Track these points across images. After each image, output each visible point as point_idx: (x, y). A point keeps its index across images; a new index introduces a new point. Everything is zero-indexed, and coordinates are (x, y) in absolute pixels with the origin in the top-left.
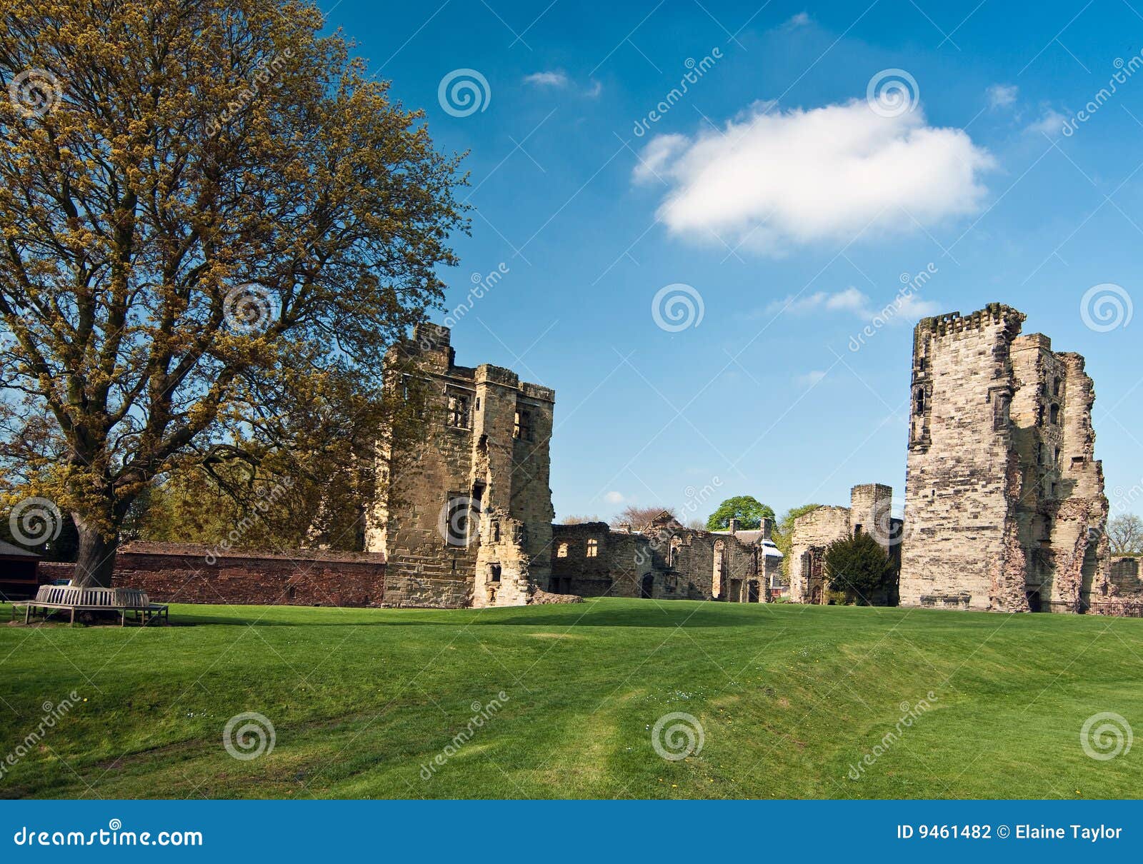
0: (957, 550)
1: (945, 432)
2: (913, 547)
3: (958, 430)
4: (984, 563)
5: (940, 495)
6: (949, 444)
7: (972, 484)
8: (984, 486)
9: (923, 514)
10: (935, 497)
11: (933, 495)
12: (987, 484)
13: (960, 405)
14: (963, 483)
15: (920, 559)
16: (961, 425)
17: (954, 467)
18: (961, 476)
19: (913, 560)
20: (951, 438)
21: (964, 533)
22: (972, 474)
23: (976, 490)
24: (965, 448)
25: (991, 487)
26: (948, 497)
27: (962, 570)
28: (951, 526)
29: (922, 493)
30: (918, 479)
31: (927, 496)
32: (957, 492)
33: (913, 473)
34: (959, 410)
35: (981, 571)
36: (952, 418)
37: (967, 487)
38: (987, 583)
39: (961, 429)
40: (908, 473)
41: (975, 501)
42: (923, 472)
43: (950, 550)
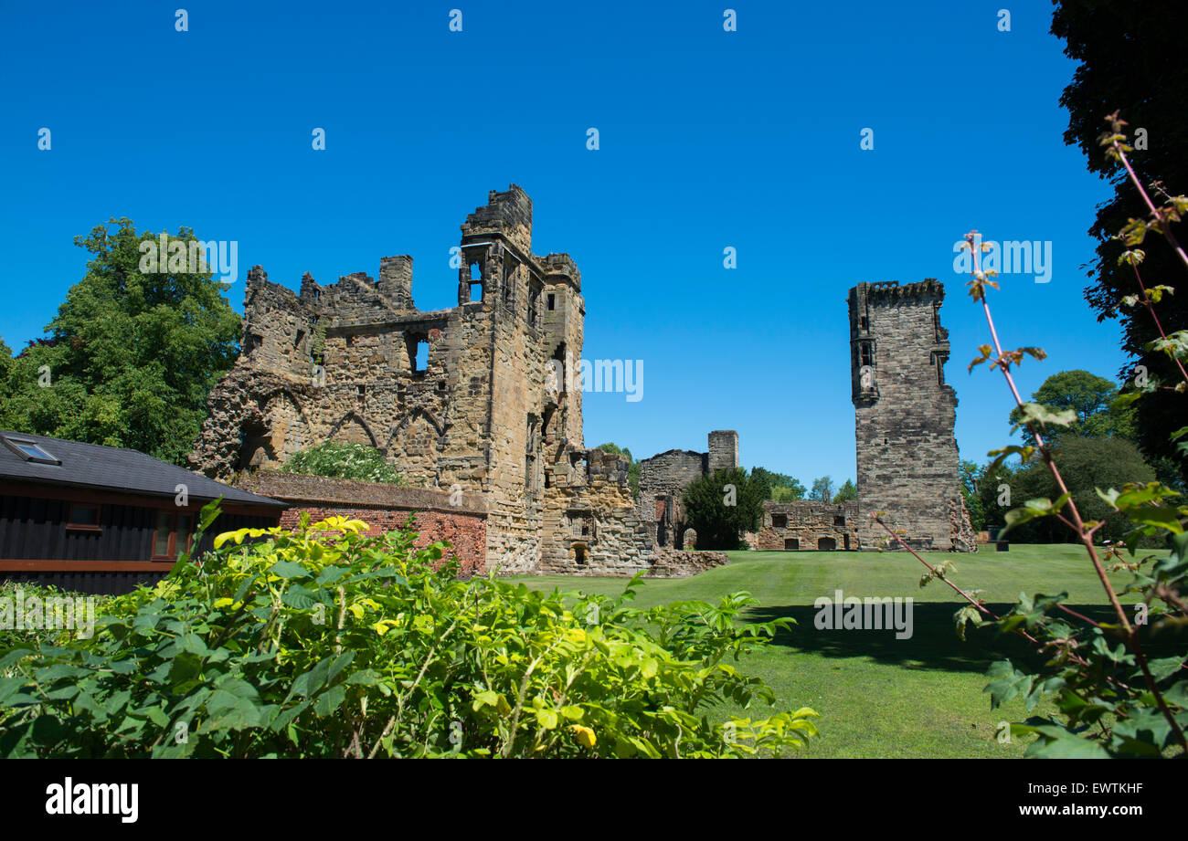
0: (914, 495)
1: (892, 387)
2: (870, 492)
3: (904, 385)
4: (942, 507)
5: (893, 445)
6: (898, 398)
7: (923, 435)
8: (935, 438)
9: (876, 461)
10: (887, 446)
11: (886, 443)
12: (938, 435)
13: (905, 363)
14: (915, 434)
15: (878, 504)
16: (907, 381)
17: (904, 418)
18: (913, 428)
19: (869, 505)
20: (900, 392)
21: (919, 480)
22: (923, 426)
23: (929, 441)
24: (914, 402)
25: (941, 439)
26: (902, 446)
27: (921, 514)
28: (907, 473)
29: (873, 442)
30: (869, 428)
31: (879, 445)
32: (910, 442)
33: (863, 422)
34: (904, 367)
35: (941, 515)
36: (899, 374)
37: (919, 438)
38: (948, 526)
39: (908, 385)
40: (857, 422)
41: (928, 450)
42: (873, 422)
43: (908, 496)
